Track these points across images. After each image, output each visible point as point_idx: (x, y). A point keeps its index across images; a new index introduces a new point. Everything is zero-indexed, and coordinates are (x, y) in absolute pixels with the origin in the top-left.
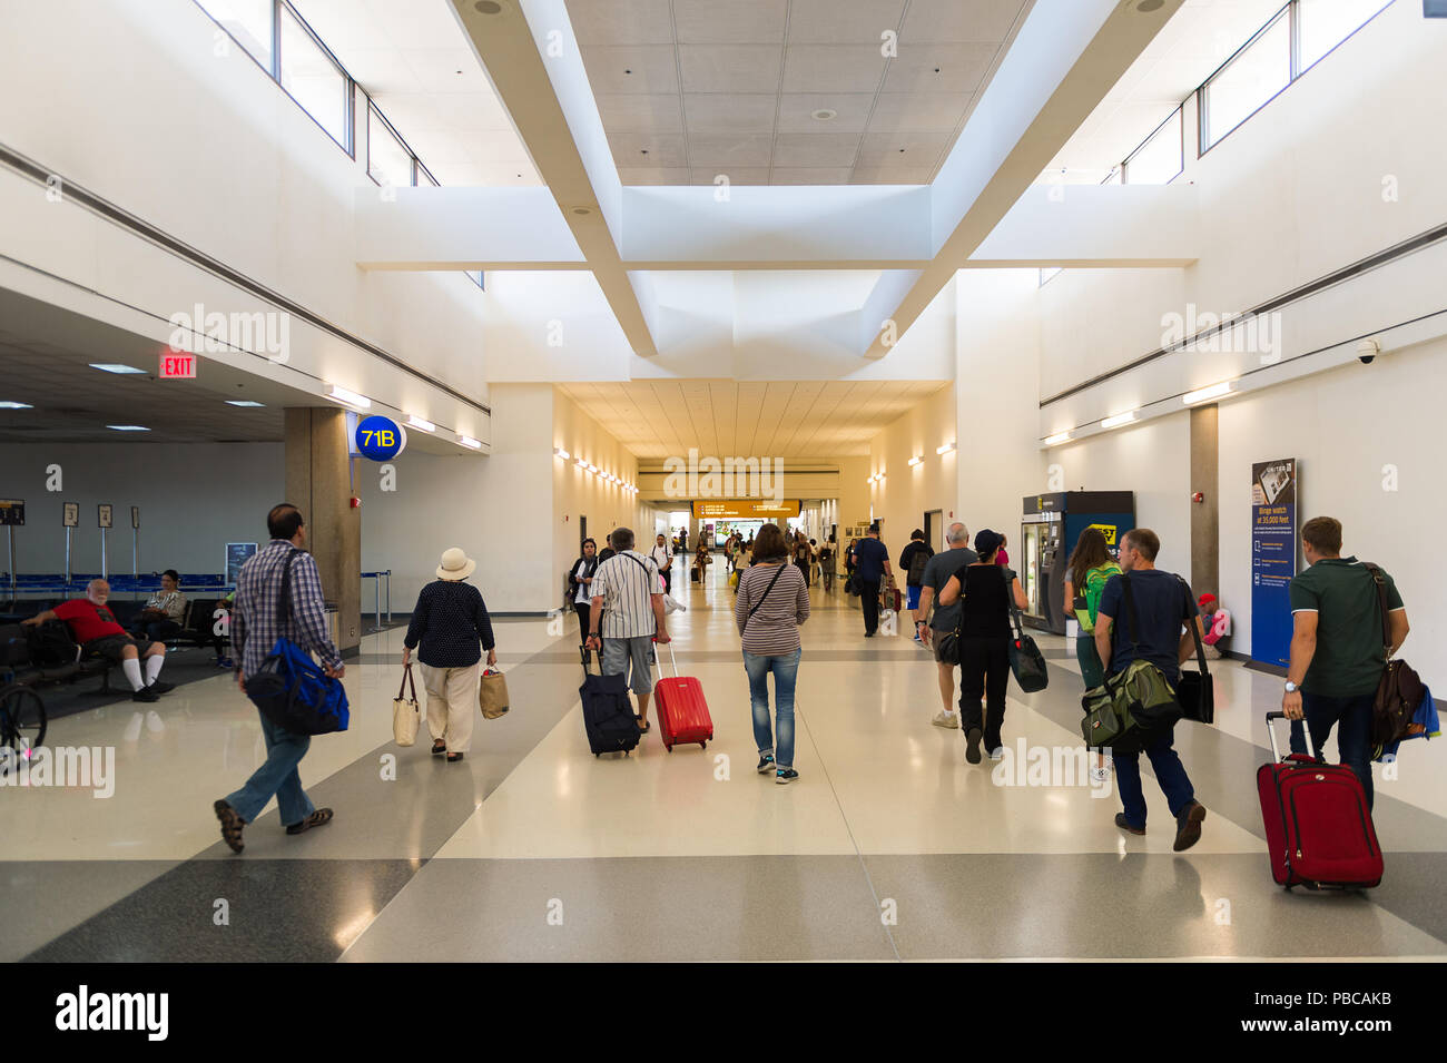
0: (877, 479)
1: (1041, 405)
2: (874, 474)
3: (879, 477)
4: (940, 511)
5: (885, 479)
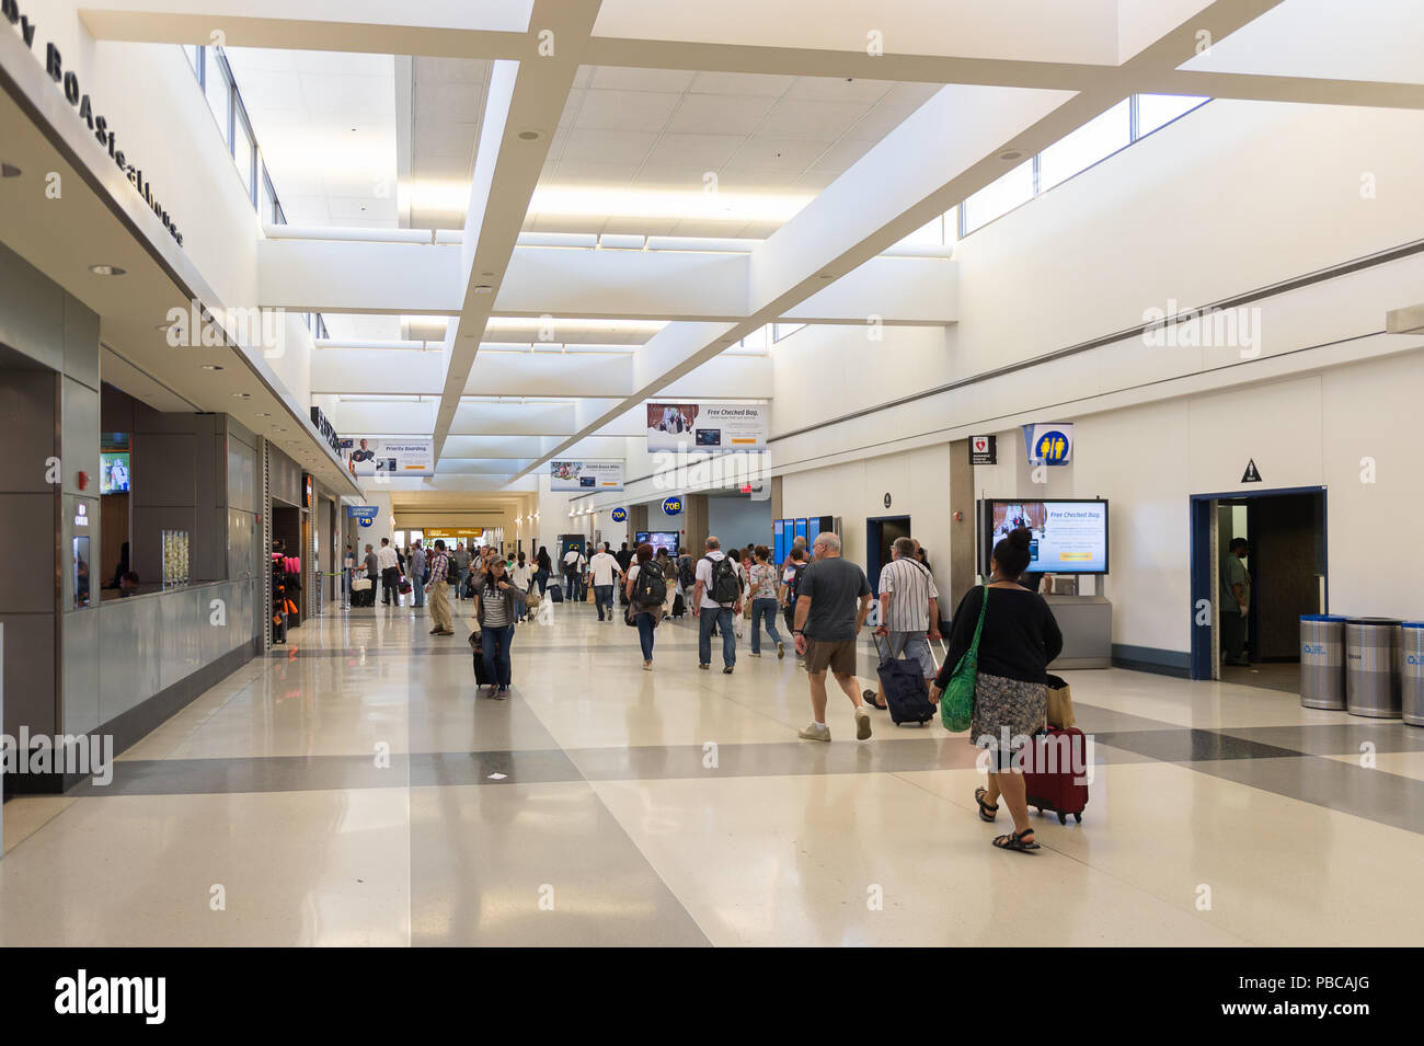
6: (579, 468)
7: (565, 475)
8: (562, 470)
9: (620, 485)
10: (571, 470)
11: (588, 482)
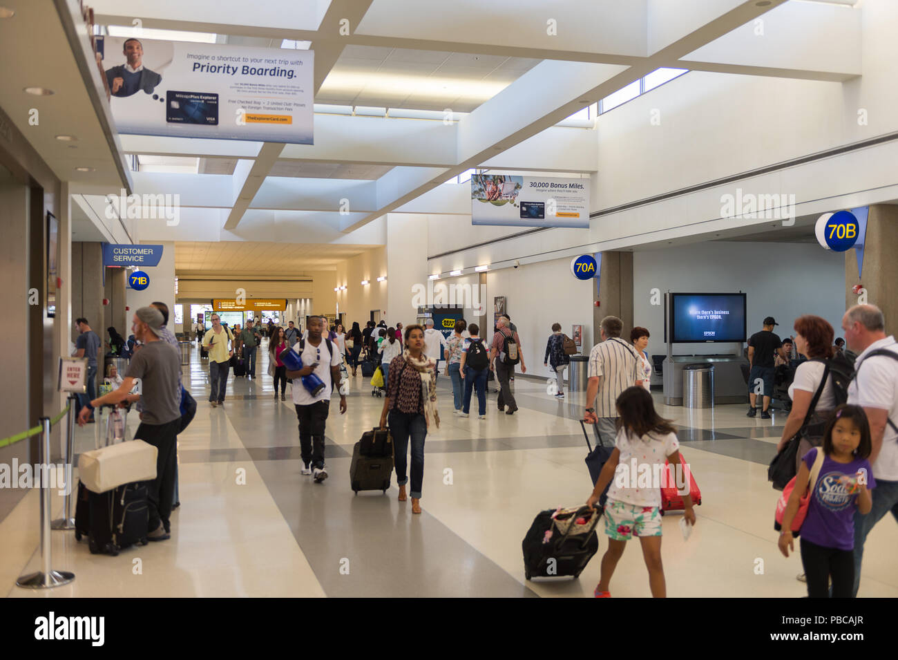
0: (341, 289)
1: (428, 259)
2: (339, 286)
3: (343, 288)
4: (379, 311)
5: (346, 290)
6: (518, 187)
7: (495, 198)
8: (490, 188)
9: (584, 217)
10: (506, 188)
11: (533, 211)
